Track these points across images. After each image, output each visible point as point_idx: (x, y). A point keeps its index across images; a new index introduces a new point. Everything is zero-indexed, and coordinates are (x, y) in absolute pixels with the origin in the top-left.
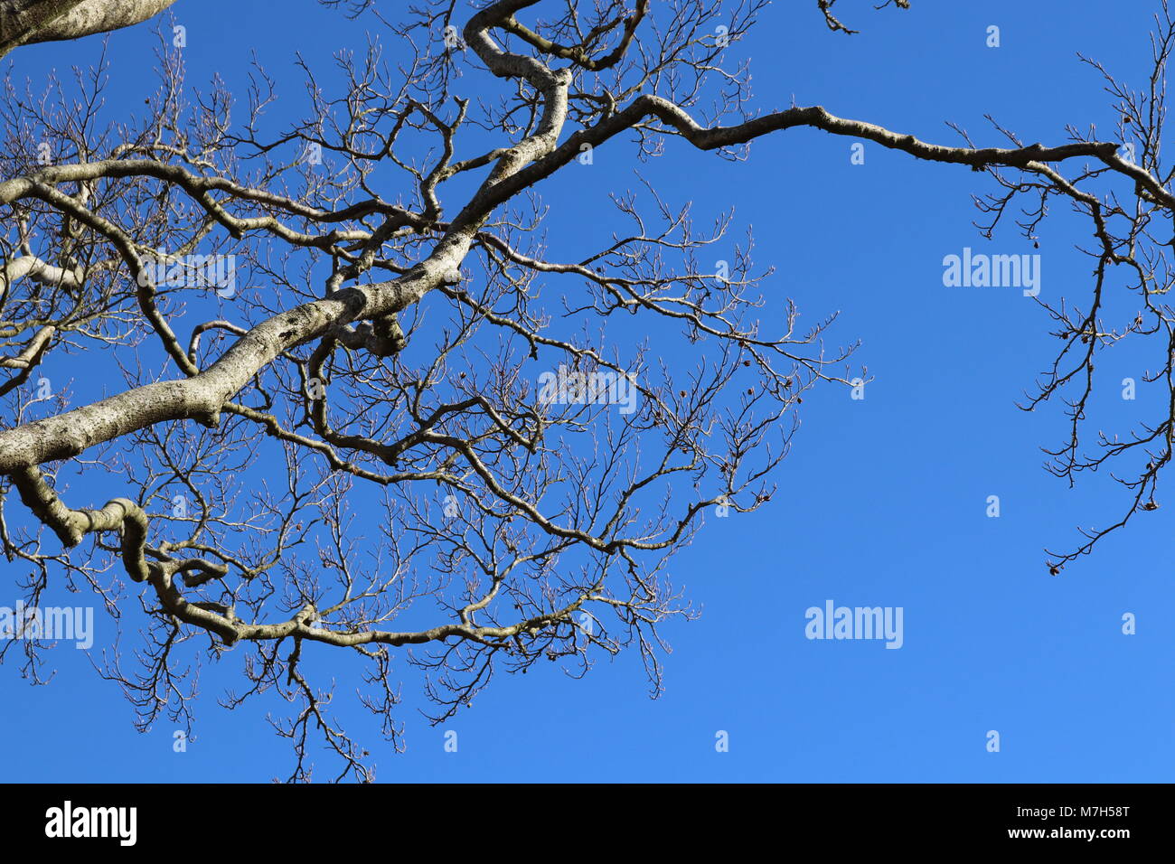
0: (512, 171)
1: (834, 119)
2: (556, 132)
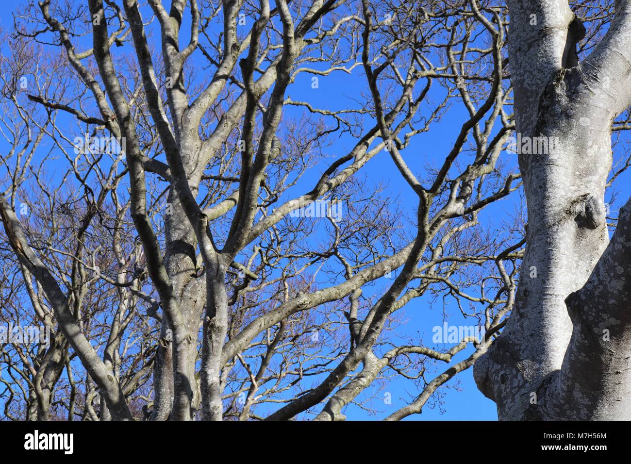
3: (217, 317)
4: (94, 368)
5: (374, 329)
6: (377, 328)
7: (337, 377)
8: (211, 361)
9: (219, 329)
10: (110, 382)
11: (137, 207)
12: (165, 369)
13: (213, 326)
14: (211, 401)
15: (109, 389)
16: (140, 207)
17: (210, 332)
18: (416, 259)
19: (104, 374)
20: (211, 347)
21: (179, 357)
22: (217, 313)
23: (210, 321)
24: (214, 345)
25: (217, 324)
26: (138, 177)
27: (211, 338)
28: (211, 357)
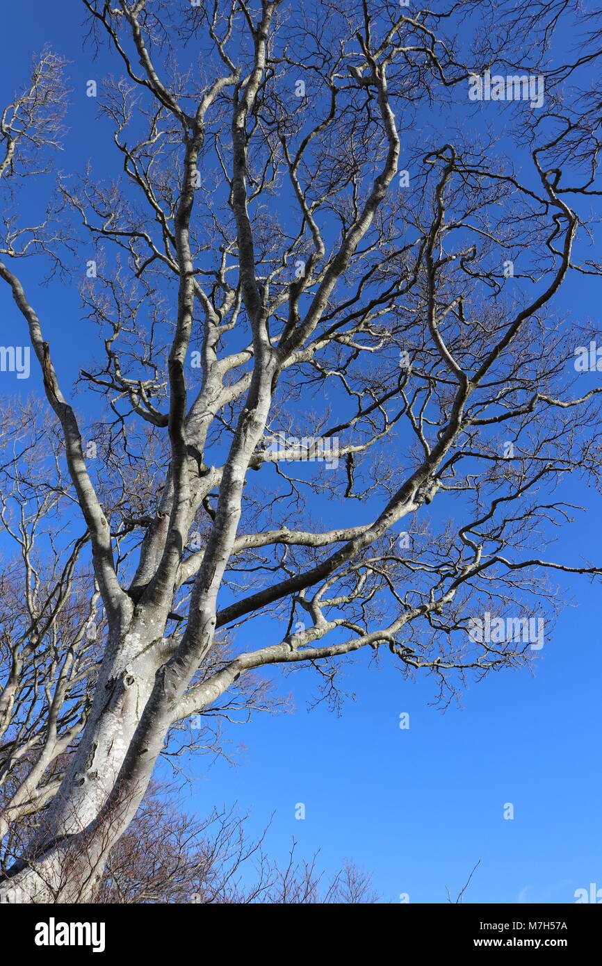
0: (466, 573)
1: (543, 563)
2: (477, 562)
3: (257, 410)
4: (90, 507)
5: (387, 515)
6: (391, 514)
7: (342, 555)
8: (240, 456)
9: (257, 425)
10: (102, 526)
11: (177, 353)
12: (155, 539)
13: (250, 419)
14: (231, 499)
15: (100, 532)
16: (179, 354)
17: (246, 425)
18: (443, 449)
19: (99, 515)
20: (243, 440)
21: (177, 515)
22: (258, 407)
23: (248, 413)
24: (247, 440)
25: (256, 418)
26: (185, 326)
27: (245, 431)
28: (241, 452)
